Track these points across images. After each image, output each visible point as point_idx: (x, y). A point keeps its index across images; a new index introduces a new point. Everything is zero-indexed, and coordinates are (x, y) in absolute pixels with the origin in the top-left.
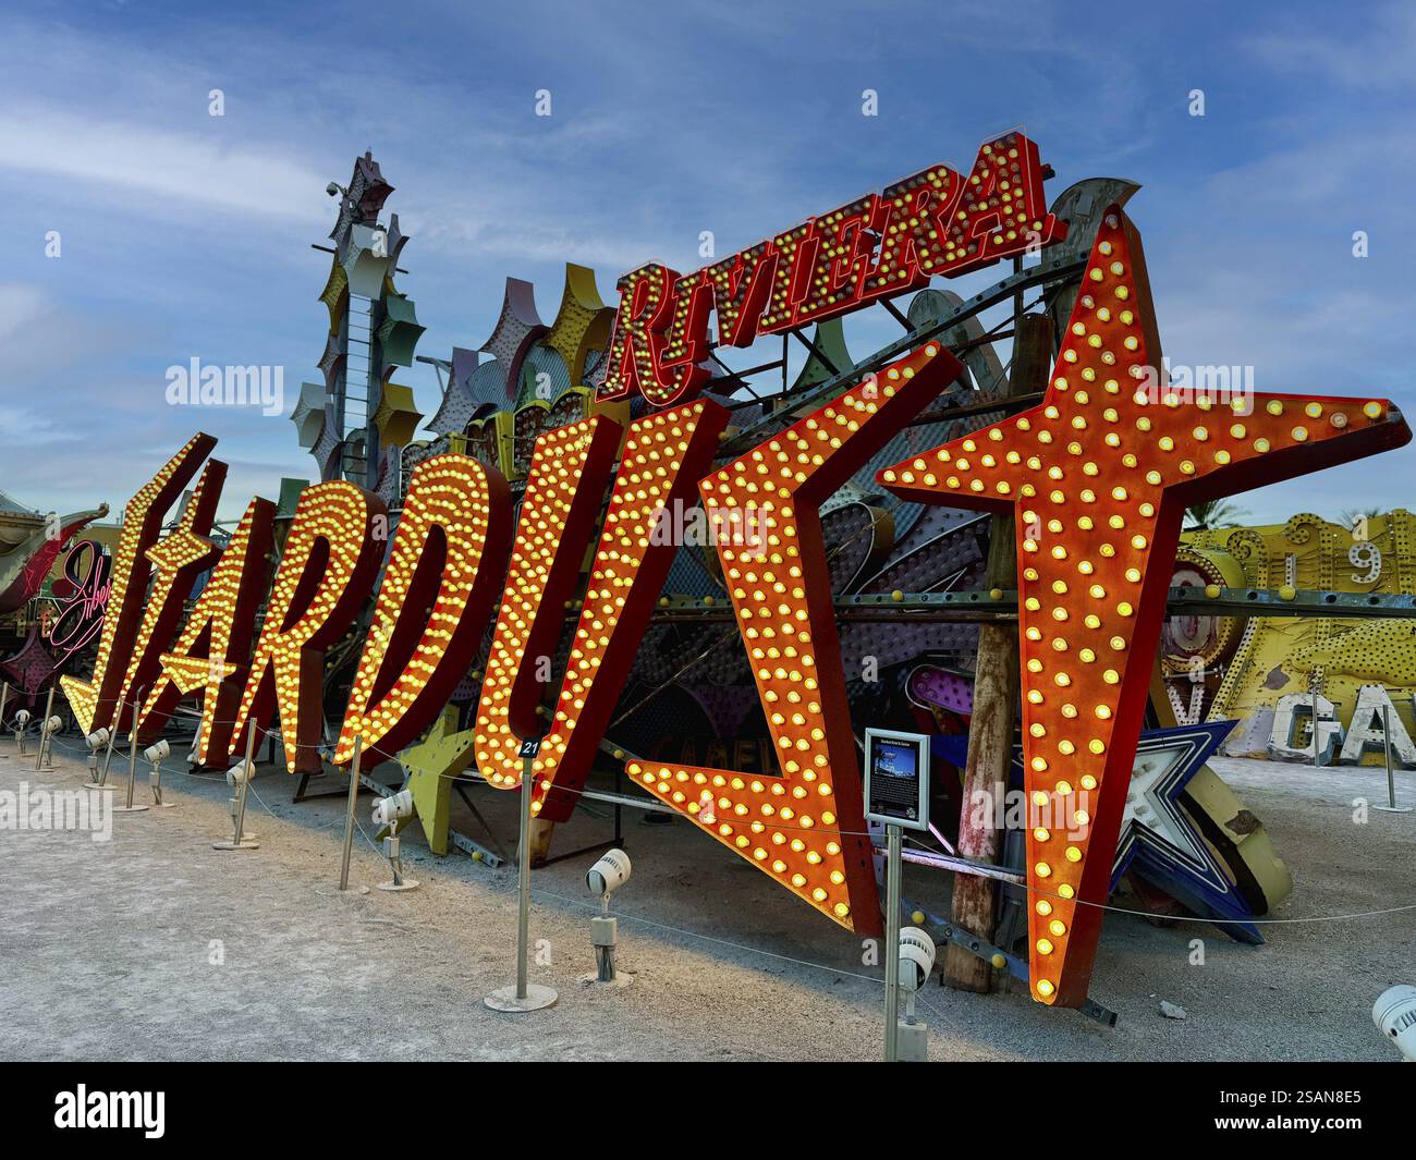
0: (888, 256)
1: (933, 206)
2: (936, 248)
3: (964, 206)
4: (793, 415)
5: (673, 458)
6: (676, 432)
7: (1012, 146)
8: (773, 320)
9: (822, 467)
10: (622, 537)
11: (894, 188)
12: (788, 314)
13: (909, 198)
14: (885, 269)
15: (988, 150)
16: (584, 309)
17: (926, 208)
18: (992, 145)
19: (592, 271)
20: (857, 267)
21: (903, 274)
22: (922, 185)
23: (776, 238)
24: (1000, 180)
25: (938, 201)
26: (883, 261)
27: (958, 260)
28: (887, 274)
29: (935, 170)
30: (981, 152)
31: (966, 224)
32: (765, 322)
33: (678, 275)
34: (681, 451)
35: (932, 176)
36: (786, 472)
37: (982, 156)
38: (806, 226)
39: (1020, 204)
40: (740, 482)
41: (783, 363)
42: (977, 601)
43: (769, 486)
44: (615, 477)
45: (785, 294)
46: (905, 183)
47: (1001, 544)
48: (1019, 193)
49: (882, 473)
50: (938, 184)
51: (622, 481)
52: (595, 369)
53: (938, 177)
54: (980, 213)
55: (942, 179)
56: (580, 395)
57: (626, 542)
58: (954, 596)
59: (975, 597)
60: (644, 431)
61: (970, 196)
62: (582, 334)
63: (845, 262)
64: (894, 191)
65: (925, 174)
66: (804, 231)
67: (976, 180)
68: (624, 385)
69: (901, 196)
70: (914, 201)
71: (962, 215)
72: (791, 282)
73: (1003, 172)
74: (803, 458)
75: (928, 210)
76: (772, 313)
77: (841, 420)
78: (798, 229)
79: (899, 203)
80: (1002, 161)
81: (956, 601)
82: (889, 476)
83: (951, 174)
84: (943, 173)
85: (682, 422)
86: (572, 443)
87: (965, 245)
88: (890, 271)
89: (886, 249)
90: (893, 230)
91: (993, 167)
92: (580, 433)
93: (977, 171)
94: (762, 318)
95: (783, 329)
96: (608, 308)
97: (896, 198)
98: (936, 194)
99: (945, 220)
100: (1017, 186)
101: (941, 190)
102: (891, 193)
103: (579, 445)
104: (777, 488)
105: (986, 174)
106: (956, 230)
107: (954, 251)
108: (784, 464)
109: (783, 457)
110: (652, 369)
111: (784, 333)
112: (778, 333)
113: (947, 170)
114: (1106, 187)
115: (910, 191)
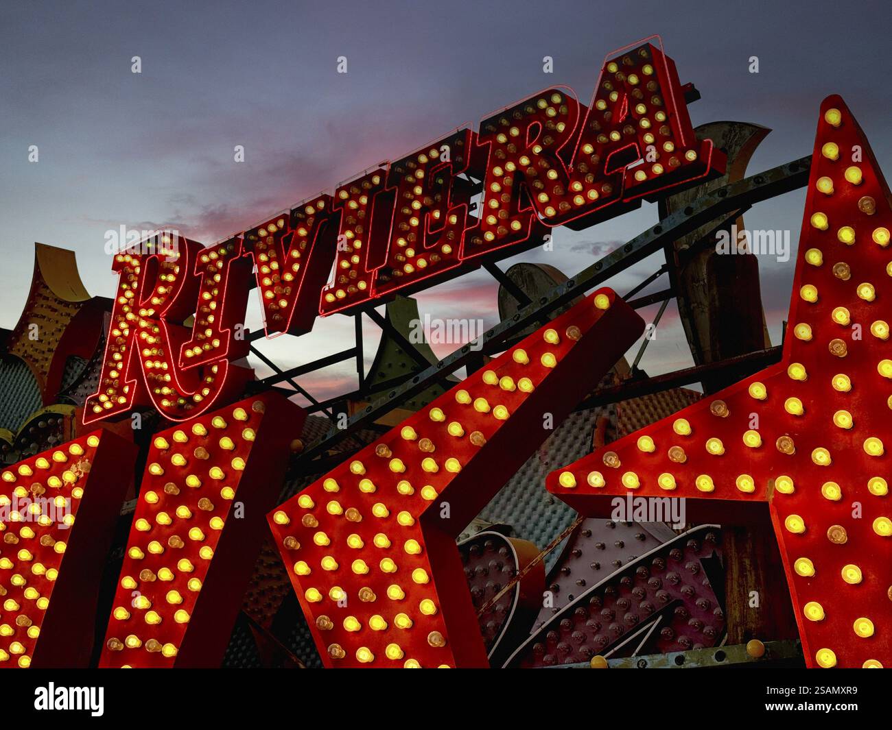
0: (494, 204)
1: (549, 140)
2: (557, 190)
3: (590, 138)
4: (378, 422)
5: (223, 483)
6: (226, 443)
7: (645, 62)
8: (341, 294)
9: (459, 476)
10: (146, 611)
11: (495, 120)
12: (362, 285)
13: (515, 132)
14: (492, 220)
15: (613, 68)
16: (61, 302)
17: (540, 143)
18: (617, 61)
19: (73, 253)
20: (454, 219)
21: (516, 225)
22: (529, 114)
23: (338, 191)
24: (633, 103)
25: (555, 133)
26: (488, 211)
27: (589, 204)
28: (495, 226)
29: (547, 96)
30: (606, 71)
31: (595, 158)
32: (330, 298)
33: (201, 246)
34: (235, 471)
35: (542, 104)
36: (405, 488)
37: (607, 75)
38: (380, 173)
39: (663, 131)
40: (334, 508)
41: (357, 352)
42: (726, 662)
43: (380, 510)
44: (131, 519)
45: (356, 259)
46: (508, 114)
47: (742, 569)
48: (661, 117)
49: (556, 475)
50: (552, 112)
51: (142, 525)
52: (80, 381)
53: (550, 104)
54: (612, 145)
55: (556, 106)
56: (61, 416)
57: (152, 618)
58: (688, 658)
59: (720, 656)
60: (174, 447)
61: (596, 125)
62: (59, 336)
63: (437, 214)
64: (492, 126)
65: (533, 102)
66: (376, 180)
67: (602, 105)
68: (127, 396)
69: (506, 131)
70: (522, 134)
71: (588, 149)
72: (364, 245)
73: (637, 93)
74: (429, 465)
75: (542, 145)
76: (338, 285)
77: (482, 405)
78: (369, 178)
79: (502, 139)
80: (633, 80)
81: (693, 665)
82: (568, 480)
83: (567, 100)
84: (556, 99)
85: (233, 429)
86: (59, 475)
87: (596, 185)
88: (499, 222)
89: (491, 195)
90: (498, 171)
91: (622, 87)
92: (71, 459)
93: (602, 94)
94: (326, 293)
95: (354, 306)
96: (98, 299)
97: (498, 133)
98: (551, 125)
99: (566, 154)
100: (658, 109)
101: (556, 120)
102: (491, 127)
103: (69, 476)
104: (393, 513)
105: (614, 97)
106: (583, 167)
107: (583, 193)
108: (400, 476)
109: (397, 466)
110: (169, 371)
111: (355, 312)
112: (348, 313)
113: (563, 96)
114: (730, 131)
115: (514, 123)
